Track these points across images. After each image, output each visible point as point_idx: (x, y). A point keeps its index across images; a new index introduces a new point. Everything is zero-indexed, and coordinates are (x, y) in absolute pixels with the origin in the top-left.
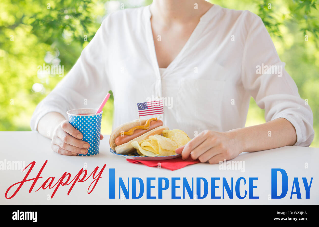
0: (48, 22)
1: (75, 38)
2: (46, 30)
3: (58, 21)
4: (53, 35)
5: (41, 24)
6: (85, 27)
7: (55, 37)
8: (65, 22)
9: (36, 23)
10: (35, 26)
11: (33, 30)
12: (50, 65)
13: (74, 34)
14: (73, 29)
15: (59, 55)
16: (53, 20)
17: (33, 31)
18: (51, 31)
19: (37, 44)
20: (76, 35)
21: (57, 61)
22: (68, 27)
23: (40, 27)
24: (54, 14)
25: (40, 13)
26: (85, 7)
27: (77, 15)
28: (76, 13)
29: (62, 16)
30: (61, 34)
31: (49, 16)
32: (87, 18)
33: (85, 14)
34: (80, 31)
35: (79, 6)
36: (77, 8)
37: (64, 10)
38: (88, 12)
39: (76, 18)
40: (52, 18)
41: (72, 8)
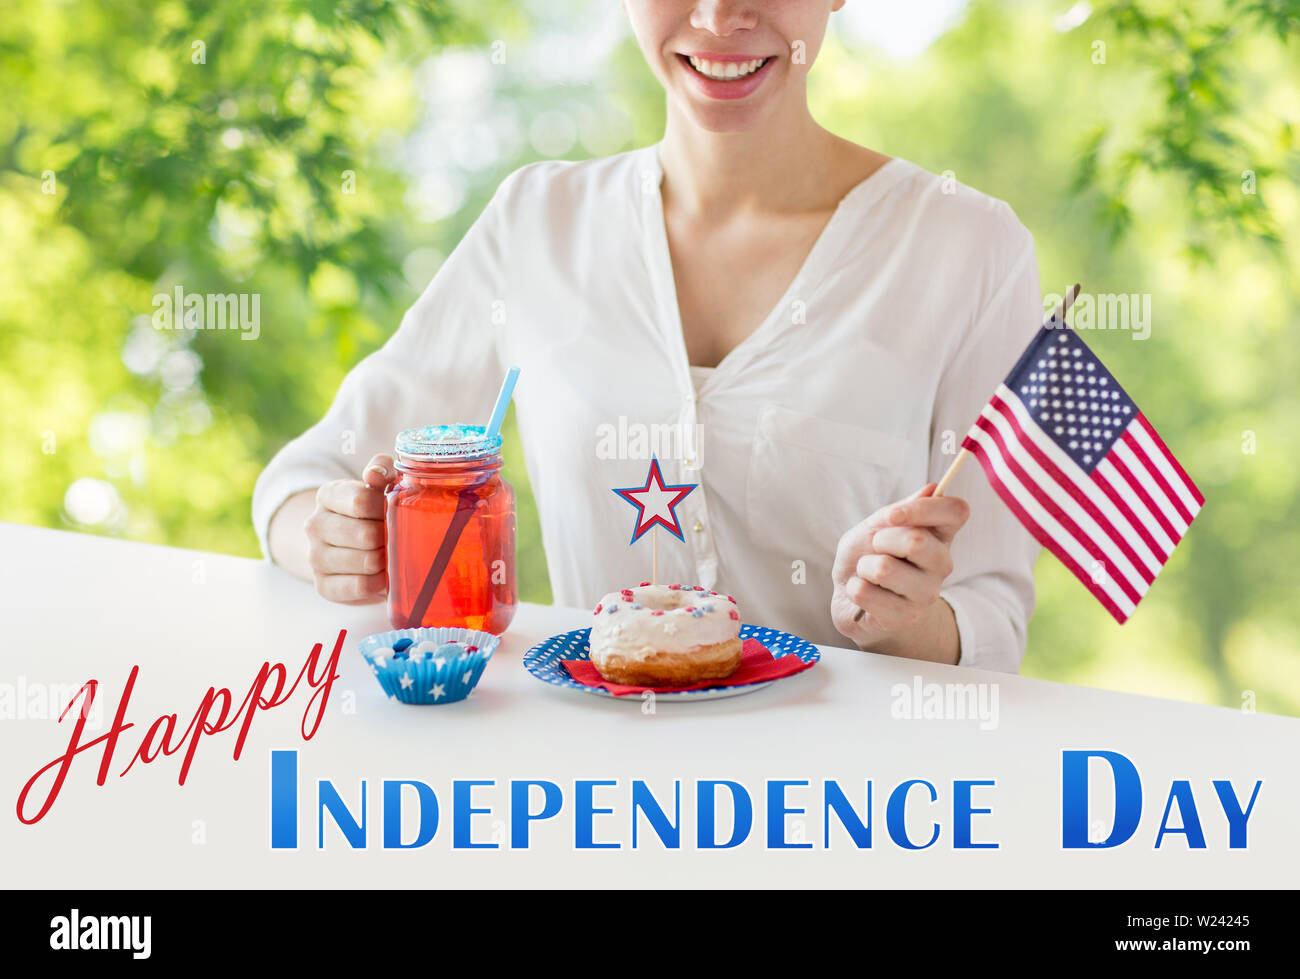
0: (141, 164)
1: (272, 248)
2: (133, 207)
3: (191, 159)
4: (164, 229)
5: (106, 174)
6: (320, 191)
7: (177, 241)
8: (223, 163)
9: (83, 168)
10: (78, 182)
11: (67, 203)
12: (147, 388)
13: (266, 224)
14: (262, 200)
15: (192, 336)
16: (165, 154)
17: (69, 211)
18: (156, 209)
19: (85, 277)
20: (279, 230)
21: (184, 366)
22: (239, 192)
23: (101, 189)
24: (171, 124)
25: (103, 116)
26: (322, 86)
27: (281, 127)
28: (277, 119)
29: (207, 134)
30: (201, 228)
31: (146, 133)
32: (330, 141)
33: (319, 124)
34: (295, 210)
35: (290, 82)
36: (281, 92)
37: (221, 99)
38: (337, 112)
39: (276, 141)
40: (158, 141)
41: (259, 91)
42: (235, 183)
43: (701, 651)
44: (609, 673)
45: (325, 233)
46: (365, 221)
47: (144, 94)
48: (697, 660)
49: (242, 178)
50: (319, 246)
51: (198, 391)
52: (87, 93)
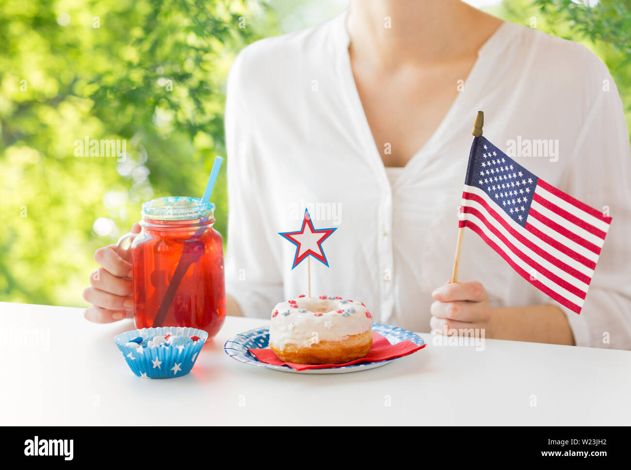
0: (124, 92)
1: (178, 125)
2: (121, 109)
3: (145, 90)
4: (134, 118)
5: (110, 96)
6: (198, 103)
7: (139, 123)
8: (158, 92)
9: (101, 94)
10: (98, 99)
11: (94, 107)
12: (127, 182)
13: (176, 116)
14: (174, 107)
15: (146, 160)
16: (134, 88)
17: (95, 111)
18: (130, 110)
19: (101, 137)
20: (181, 118)
21: (142, 173)
22: (165, 103)
23: (108, 102)
24: (137, 76)
25: (109, 73)
26: (199, 61)
27: (181, 78)
28: (180, 74)
29: (152, 80)
30: (149, 117)
31: (127, 80)
32: (202, 83)
33: (198, 76)
34: (188, 110)
35: (186, 59)
36: (182, 63)
37: (157, 66)
38: (205, 71)
39: (180, 83)
40: (132, 83)
41: (173, 63)
42: (163, 100)
43: (349, 339)
44: (285, 356)
45: (200, 120)
46: (217, 115)
47: (126, 64)
48: (347, 345)
49: (166, 98)
50: (198, 125)
51: (148, 182)
52: (102, 64)
